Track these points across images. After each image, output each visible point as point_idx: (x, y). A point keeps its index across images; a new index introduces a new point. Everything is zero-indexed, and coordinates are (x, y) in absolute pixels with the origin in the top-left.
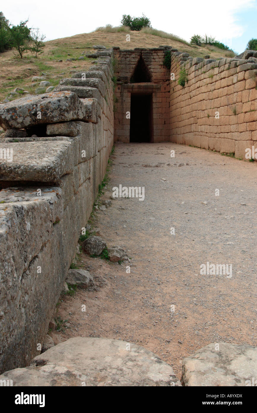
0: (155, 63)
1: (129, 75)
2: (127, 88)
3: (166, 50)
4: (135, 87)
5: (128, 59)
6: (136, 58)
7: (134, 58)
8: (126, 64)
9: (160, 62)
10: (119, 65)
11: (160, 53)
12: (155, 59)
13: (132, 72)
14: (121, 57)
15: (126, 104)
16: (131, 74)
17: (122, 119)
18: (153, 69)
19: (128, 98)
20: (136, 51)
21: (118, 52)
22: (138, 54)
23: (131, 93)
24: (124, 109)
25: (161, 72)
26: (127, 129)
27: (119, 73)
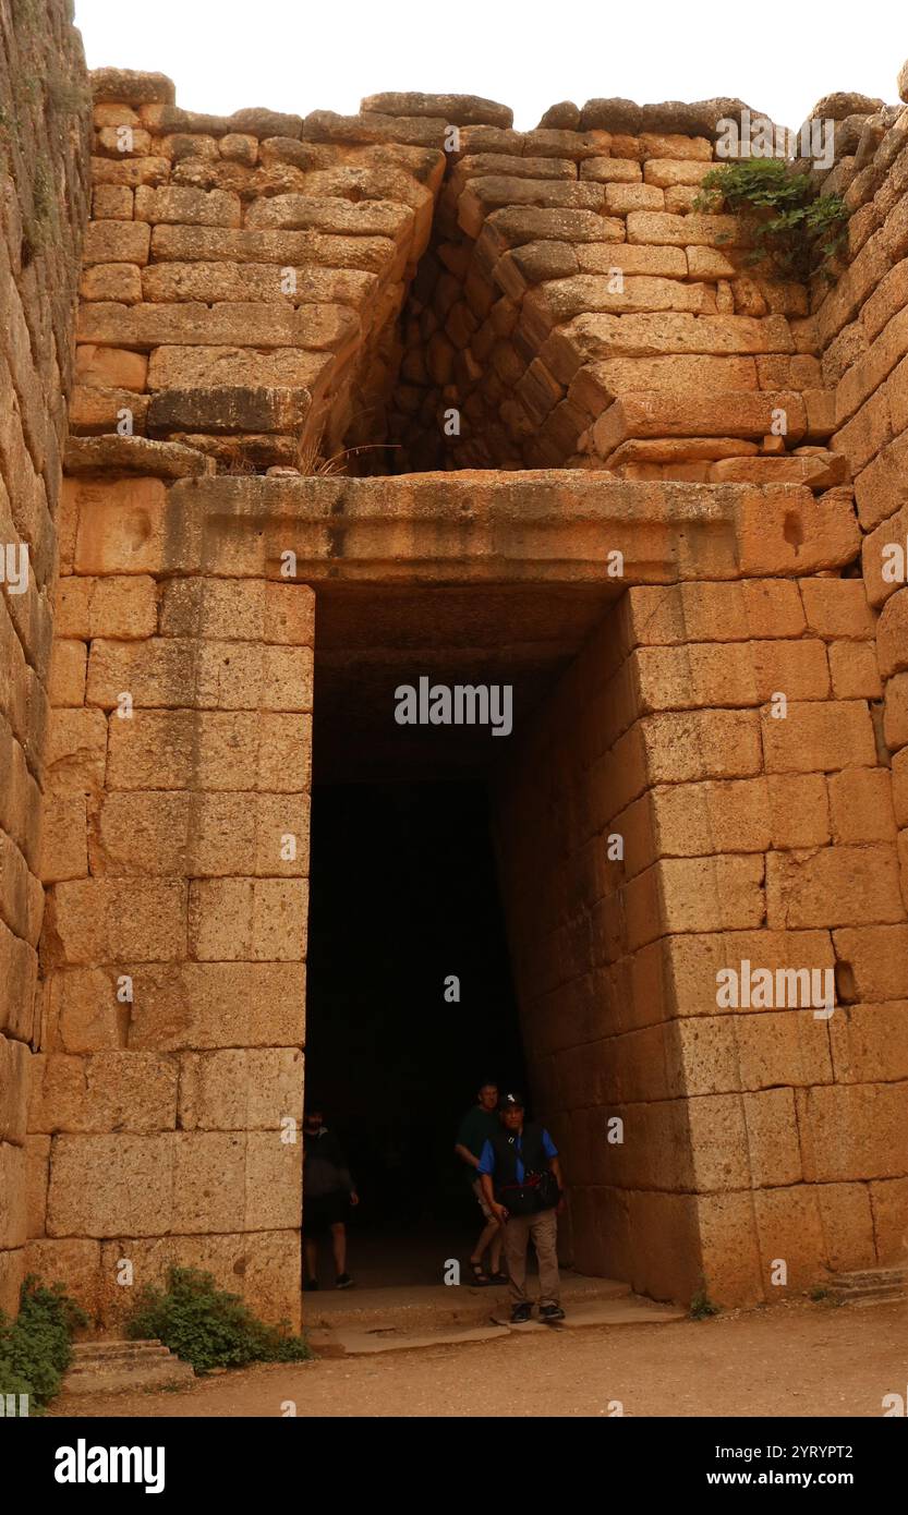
0: (626, 256)
1: (291, 375)
2: (266, 524)
4: (370, 509)
6: (384, 194)
8: (257, 257)
9: (683, 247)
10: (163, 266)
11: (682, 159)
12: (623, 216)
13: (332, 337)
14: (192, 183)
15: (234, 744)
16: (316, 363)
17: (178, 962)
18: (604, 317)
19: (273, 652)
20: (392, 127)
21: (158, 134)
22: (415, 154)
23: (313, 585)
24: (214, 807)
25: (710, 347)
26: (255, 1119)
27: (156, 359)
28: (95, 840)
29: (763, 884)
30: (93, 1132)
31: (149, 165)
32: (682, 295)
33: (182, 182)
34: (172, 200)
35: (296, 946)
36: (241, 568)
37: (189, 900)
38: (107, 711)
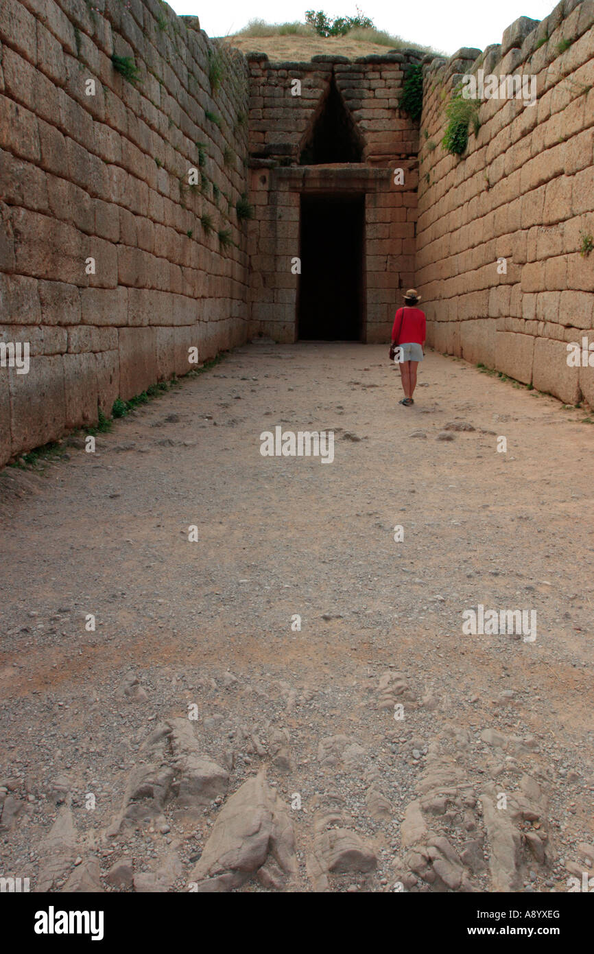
0: (374, 103)
1: (295, 140)
2: (289, 179)
3: (408, 61)
4: (311, 175)
6: (316, 87)
7: (311, 87)
8: (288, 107)
9: (388, 99)
10: (266, 110)
11: (391, 71)
12: (374, 90)
13: (304, 129)
14: (272, 85)
15: (283, 228)
16: (300, 136)
17: (273, 272)
18: (366, 121)
19: (291, 208)
20: (318, 66)
21: (264, 70)
22: (325, 74)
23: (299, 193)
24: (279, 242)
25: (392, 129)
26: (287, 301)
27: (266, 135)
28: (258, 247)
29: (386, 262)
30: (259, 302)
31: (263, 80)
32: (386, 114)
33: (270, 85)
34: (268, 90)
36: (285, 189)
37: (275, 260)
38: (259, 221)
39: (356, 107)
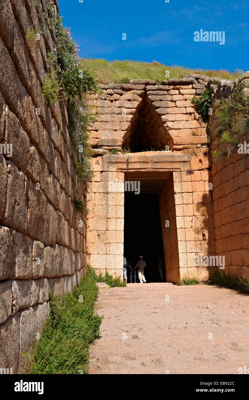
0: (176, 110)
1: (119, 136)
2: (117, 163)
3: (198, 82)
4: (133, 160)
5: (117, 103)
6: (135, 100)
7: (129, 100)
8: (114, 113)
9: (185, 107)
11: (186, 89)
12: (175, 102)
13: (126, 128)
14: (102, 99)
15: (113, 198)
16: (124, 133)
17: (106, 231)
18: (171, 122)
20: (135, 86)
22: (140, 92)
23: (124, 172)
24: (110, 208)
25: (189, 127)
26: (117, 253)
27: (98, 132)
29: (192, 221)
30: (95, 254)
31: (96, 96)
32: (185, 117)
33: (101, 99)
34: (100, 103)
35: (123, 228)
36: (113, 170)
37: (107, 221)
38: (95, 193)
39: (163, 113)
